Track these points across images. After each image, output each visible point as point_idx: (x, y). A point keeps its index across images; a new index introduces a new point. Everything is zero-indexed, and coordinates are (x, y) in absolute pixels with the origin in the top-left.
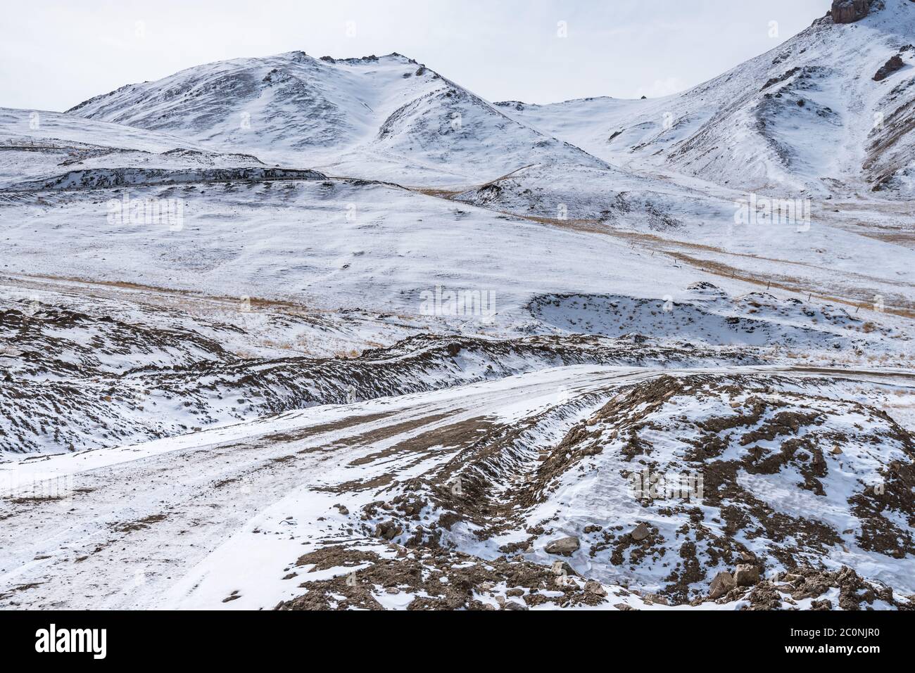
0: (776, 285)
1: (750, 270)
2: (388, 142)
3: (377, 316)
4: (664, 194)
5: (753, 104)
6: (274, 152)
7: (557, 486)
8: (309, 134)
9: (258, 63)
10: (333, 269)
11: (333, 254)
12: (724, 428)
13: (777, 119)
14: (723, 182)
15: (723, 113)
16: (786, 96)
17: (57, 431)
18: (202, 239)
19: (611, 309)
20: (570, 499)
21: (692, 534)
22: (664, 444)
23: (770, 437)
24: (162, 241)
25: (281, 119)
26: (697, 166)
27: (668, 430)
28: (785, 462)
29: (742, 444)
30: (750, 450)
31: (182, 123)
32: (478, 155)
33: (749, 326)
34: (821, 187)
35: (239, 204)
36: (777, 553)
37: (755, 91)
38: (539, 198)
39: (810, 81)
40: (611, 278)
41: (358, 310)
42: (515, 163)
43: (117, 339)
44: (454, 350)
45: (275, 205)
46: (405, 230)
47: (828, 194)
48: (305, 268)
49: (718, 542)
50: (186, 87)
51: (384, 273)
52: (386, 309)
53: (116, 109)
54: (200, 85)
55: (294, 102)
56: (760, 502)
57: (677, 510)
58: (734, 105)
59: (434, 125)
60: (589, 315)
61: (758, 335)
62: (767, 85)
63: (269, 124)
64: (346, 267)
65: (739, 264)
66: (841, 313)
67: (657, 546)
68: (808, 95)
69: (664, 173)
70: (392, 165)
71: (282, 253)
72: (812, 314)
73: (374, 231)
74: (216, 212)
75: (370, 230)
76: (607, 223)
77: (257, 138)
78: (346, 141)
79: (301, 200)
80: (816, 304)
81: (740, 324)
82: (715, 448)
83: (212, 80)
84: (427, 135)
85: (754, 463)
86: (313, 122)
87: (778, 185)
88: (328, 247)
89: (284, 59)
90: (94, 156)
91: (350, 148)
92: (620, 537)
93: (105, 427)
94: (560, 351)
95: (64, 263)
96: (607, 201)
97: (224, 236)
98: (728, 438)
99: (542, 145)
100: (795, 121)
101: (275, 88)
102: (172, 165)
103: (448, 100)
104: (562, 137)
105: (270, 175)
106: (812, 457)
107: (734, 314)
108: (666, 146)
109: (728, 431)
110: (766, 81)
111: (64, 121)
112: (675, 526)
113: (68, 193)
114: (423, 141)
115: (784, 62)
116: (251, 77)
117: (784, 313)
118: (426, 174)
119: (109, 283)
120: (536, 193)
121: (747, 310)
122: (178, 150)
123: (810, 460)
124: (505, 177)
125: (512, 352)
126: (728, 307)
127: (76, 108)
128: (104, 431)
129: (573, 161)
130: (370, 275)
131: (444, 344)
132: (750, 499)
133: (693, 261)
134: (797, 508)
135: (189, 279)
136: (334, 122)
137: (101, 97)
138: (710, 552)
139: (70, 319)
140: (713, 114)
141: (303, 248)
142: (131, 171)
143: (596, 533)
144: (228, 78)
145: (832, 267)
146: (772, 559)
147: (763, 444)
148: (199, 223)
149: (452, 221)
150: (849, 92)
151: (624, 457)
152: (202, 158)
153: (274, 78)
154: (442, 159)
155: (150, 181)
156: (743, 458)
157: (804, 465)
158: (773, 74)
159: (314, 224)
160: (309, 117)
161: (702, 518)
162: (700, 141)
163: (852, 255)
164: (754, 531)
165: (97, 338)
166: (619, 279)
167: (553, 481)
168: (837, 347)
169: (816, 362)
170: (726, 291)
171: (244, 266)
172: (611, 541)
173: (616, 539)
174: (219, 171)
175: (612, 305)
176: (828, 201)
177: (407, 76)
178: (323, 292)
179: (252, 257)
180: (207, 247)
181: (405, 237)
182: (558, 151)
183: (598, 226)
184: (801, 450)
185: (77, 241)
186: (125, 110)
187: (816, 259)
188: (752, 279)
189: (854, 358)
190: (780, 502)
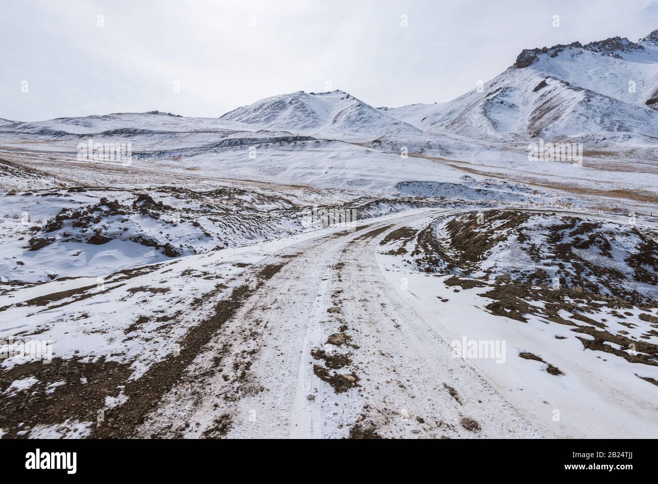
0: (494, 176)
1: (482, 171)
2: (336, 125)
3: (340, 191)
4: (446, 141)
5: (482, 104)
6: (294, 131)
7: (490, 254)
8: (306, 123)
9: (287, 96)
10: (322, 174)
11: (321, 168)
12: (560, 230)
13: (492, 109)
14: (468, 136)
15: (469, 108)
16: (496, 100)
17: (260, 232)
18: (273, 164)
19: (429, 187)
20: (500, 259)
21: (563, 274)
22: (535, 236)
23: (582, 233)
24: (259, 165)
25: (296, 118)
26: (458, 130)
27: (534, 230)
28: (591, 244)
29: (570, 236)
30: (574, 239)
31: (260, 121)
32: (370, 129)
33: (485, 192)
34: (509, 137)
35: (285, 150)
36: (602, 282)
37: (482, 98)
38: (396, 145)
39: (506, 93)
40: (428, 175)
41: (333, 189)
42: (384, 132)
43: (259, 199)
44: (377, 202)
45: (298, 150)
46: (348, 158)
47: (512, 139)
48: (311, 174)
49: (576, 278)
50: (261, 107)
51: (341, 175)
52: (342, 188)
53: (236, 116)
54: (266, 106)
55: (300, 111)
56: (586, 261)
57: (552, 264)
58: (473, 104)
59: (353, 118)
60: (420, 189)
61: (489, 196)
62: (488, 96)
63: (292, 120)
64: (326, 173)
65: (478, 168)
66: (524, 187)
67: (547, 279)
68: (505, 99)
69: (444, 133)
70: (338, 134)
71: (302, 168)
72: (512, 187)
73: (336, 159)
74: (277, 154)
75: (334, 159)
76: (422, 154)
77: (287, 125)
78: (320, 125)
79: (308, 148)
80: (513, 184)
81: (482, 192)
82: (559, 238)
83: (270, 104)
84: (350, 122)
85: (577, 244)
86: (308, 118)
87: (492, 136)
88: (319, 166)
89: (296, 94)
90: (232, 134)
91: (322, 128)
92: (529, 275)
93: (273, 230)
94: (415, 203)
95: (226, 173)
96: (423, 145)
97: (281, 162)
98: (563, 234)
99: (395, 124)
100: (499, 110)
101: (293, 106)
102: (260, 136)
103: (358, 108)
104: (403, 120)
105: (296, 139)
106: (603, 241)
107: (479, 188)
108: (444, 122)
109: (562, 231)
110: (487, 94)
111: (219, 121)
112: (554, 271)
113: (224, 148)
114: (349, 124)
115: (495, 86)
116: (284, 102)
117: (500, 187)
118: (352, 137)
119: (242, 180)
120: (395, 143)
121: (484, 186)
122: (262, 131)
123: (603, 243)
124: (382, 137)
125: (397, 203)
126: (476, 185)
127: (222, 116)
128: (274, 232)
129: (408, 130)
130: (336, 176)
131: (373, 200)
132: (581, 260)
133: (459, 168)
134: (603, 263)
135: (270, 178)
136: (315, 118)
137: (230, 112)
138: (572, 281)
139: (242, 192)
140: (464, 109)
141: (310, 166)
142: (245, 139)
143: (517, 273)
144: (276, 103)
145: (516, 169)
146: (600, 285)
147: (580, 236)
148: (271, 158)
149: (365, 154)
150: (522, 97)
151: (519, 241)
152: (270, 133)
153: (292, 102)
154: (357, 131)
155: (253, 142)
156: (572, 242)
157: (600, 245)
158: (490, 91)
159: (314, 157)
160: (306, 116)
161: (564, 267)
162: (460, 120)
163: (524, 164)
164: (588, 273)
165: (252, 199)
166: (431, 175)
167: (487, 251)
168: (522, 200)
169: (514, 206)
170: (475, 179)
171: (289, 173)
172: (526, 276)
173: (528, 276)
174: (277, 138)
175: (429, 185)
176: (513, 142)
177: (342, 99)
178: (318, 182)
179: (292, 170)
180: (275, 166)
181: (348, 161)
182: (401, 126)
183: (419, 155)
184: (598, 239)
185: (229, 165)
186: (239, 117)
187: (510, 166)
188: (484, 174)
189: (529, 204)
190: (594, 261)
